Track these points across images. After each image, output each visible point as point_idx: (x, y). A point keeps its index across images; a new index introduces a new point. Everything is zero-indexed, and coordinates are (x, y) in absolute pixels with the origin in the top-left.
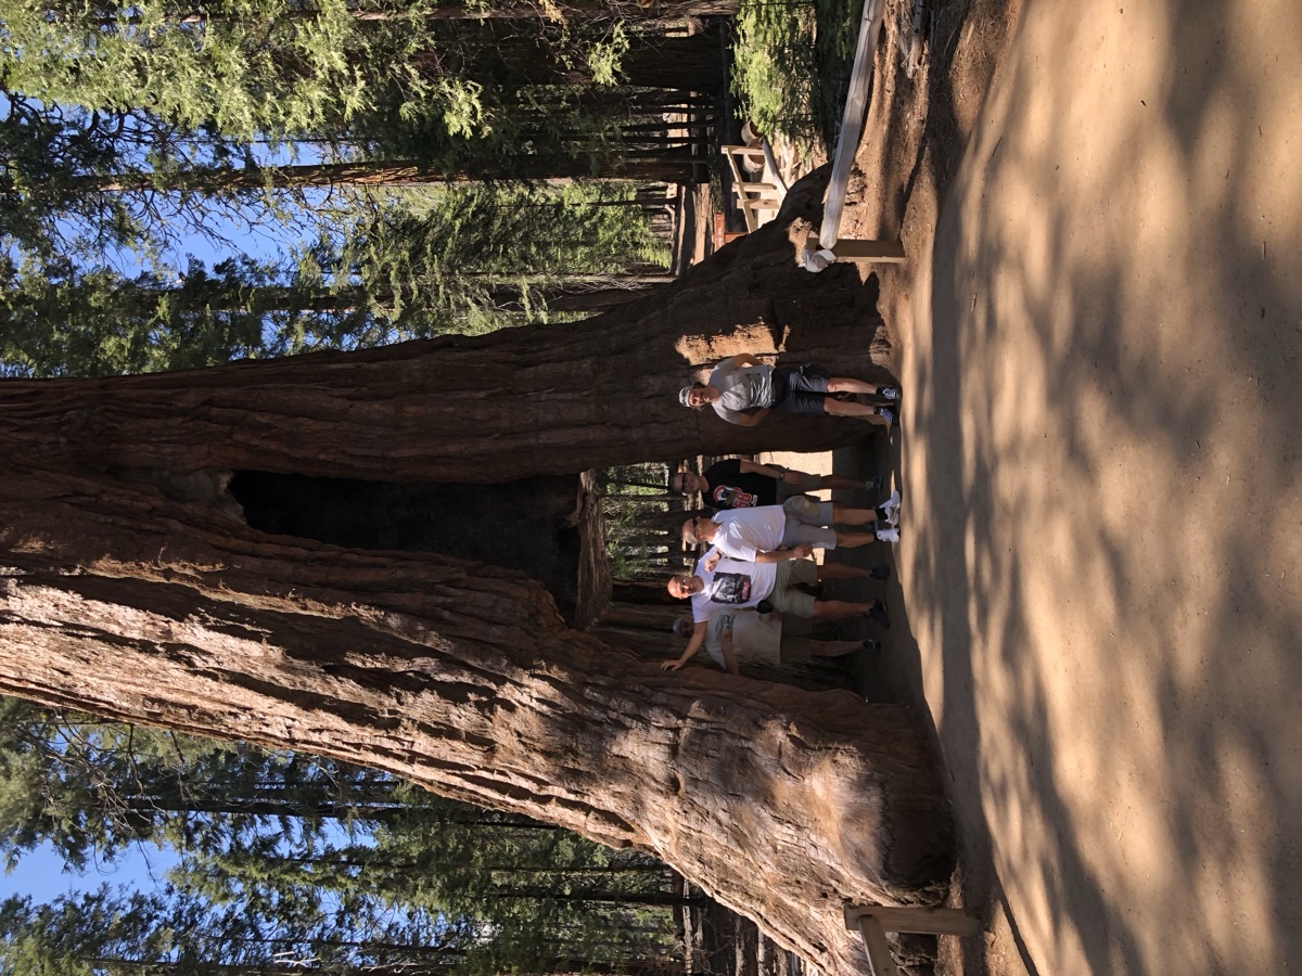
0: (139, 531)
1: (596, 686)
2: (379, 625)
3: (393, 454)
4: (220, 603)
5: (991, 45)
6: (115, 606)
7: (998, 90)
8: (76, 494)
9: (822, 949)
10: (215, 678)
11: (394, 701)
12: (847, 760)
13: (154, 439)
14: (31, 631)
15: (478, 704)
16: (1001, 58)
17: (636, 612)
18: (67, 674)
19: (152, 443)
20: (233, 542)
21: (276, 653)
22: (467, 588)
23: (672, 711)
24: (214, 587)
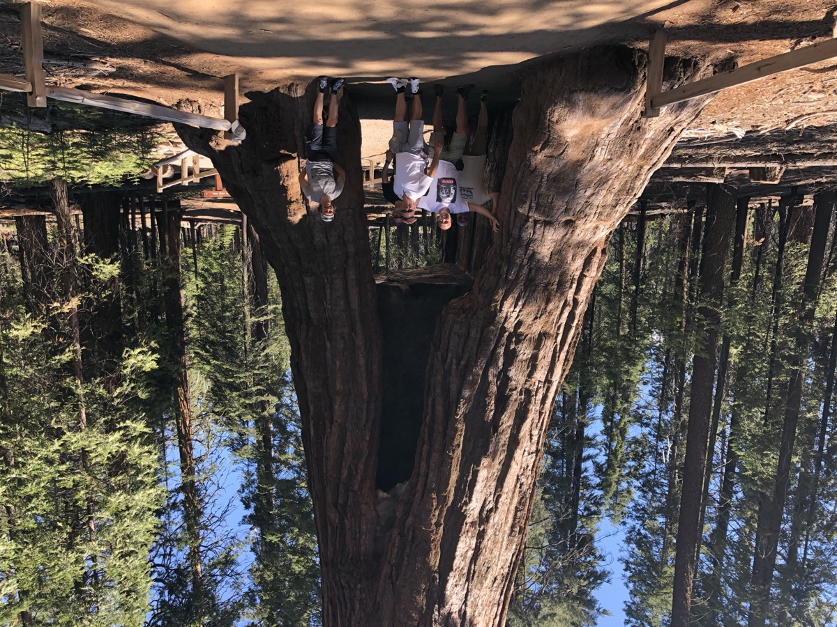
0: (413, 541)
1: (508, 273)
2: (469, 402)
3: (365, 396)
4: (455, 495)
5: (95, 16)
6: (457, 553)
7: (126, 14)
8: (391, 577)
9: (672, 130)
10: (499, 496)
11: (514, 392)
12: (556, 114)
13: (358, 535)
14: (471, 599)
15: (517, 343)
16: (105, 11)
17: (462, 247)
18: (495, 579)
19: (360, 537)
20: (419, 488)
21: (485, 461)
22: (447, 351)
23: (524, 225)
24: (446, 498)
